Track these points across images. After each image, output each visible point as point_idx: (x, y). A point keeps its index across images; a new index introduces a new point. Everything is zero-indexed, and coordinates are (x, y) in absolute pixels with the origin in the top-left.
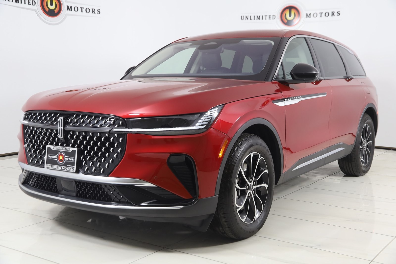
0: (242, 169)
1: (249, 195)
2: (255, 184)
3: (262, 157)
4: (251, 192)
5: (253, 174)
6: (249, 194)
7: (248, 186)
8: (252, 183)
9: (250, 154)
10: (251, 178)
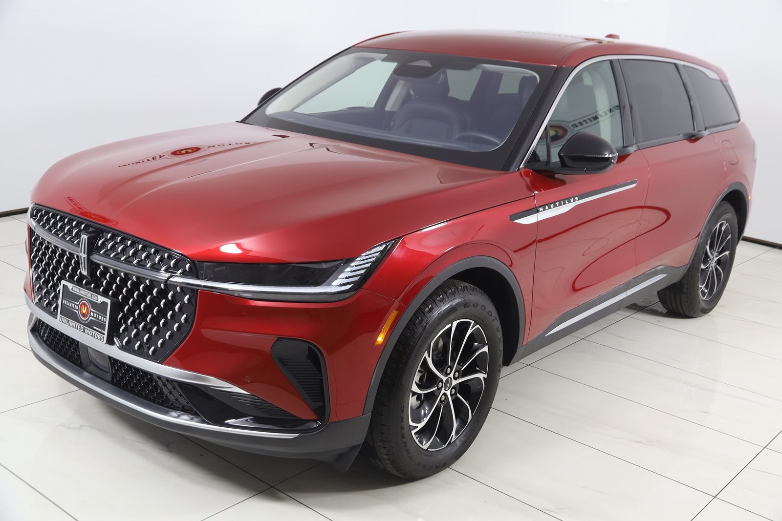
0: (429, 357)
1: (443, 399)
2: (456, 376)
3: (478, 326)
4: (448, 393)
5: (453, 360)
6: (443, 396)
7: (440, 384)
8: (451, 375)
9: (450, 325)
10: (450, 367)
